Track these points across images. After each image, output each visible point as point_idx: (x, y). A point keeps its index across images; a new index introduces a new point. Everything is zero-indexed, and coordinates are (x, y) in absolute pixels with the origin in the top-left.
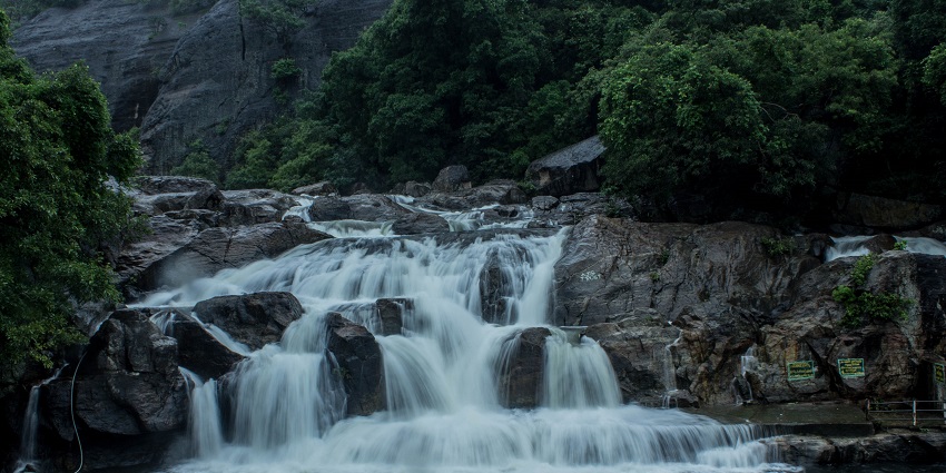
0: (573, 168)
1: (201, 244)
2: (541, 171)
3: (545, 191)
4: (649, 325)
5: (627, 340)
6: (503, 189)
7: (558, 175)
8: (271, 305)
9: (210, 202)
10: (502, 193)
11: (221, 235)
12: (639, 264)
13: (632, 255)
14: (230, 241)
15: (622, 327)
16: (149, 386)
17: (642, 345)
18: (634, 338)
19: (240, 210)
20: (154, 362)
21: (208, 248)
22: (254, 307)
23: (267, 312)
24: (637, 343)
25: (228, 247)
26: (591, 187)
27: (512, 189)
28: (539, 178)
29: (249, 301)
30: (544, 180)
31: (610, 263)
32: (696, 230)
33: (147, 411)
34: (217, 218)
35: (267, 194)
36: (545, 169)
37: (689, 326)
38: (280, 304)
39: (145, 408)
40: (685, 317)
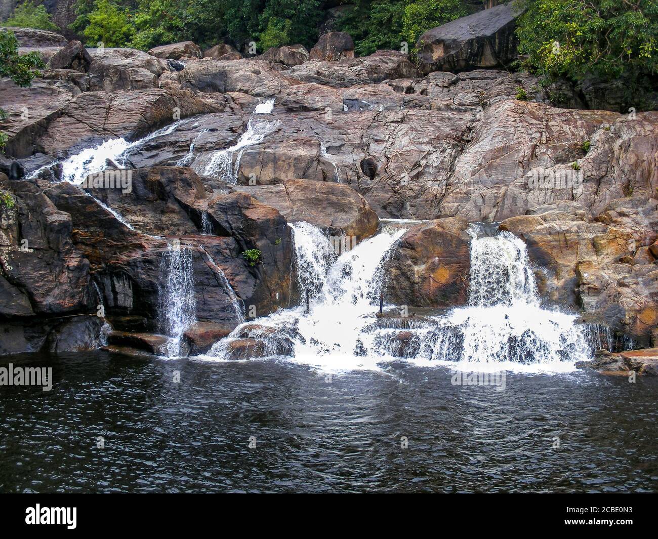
0: (470, 43)
1: (77, 109)
2: (433, 43)
3: (439, 67)
4: (574, 220)
5: (550, 234)
6: (393, 61)
7: (453, 49)
8: (171, 181)
9: (76, 62)
10: (391, 65)
11: (99, 100)
12: (560, 152)
13: (551, 144)
14: (110, 108)
15: (545, 220)
16: (43, 264)
17: (566, 240)
18: (558, 233)
19: (115, 73)
20: (48, 238)
21: (85, 114)
22: (152, 182)
23: (168, 188)
24: (562, 237)
25: (107, 113)
26: (488, 64)
27: (403, 61)
28: (432, 51)
29: (146, 176)
30: (438, 54)
31: (528, 152)
32: (619, 120)
33: (41, 291)
34: (89, 81)
35: (132, 54)
36: (439, 42)
37: (615, 222)
38: (181, 180)
39: (38, 288)
40: (611, 212)
